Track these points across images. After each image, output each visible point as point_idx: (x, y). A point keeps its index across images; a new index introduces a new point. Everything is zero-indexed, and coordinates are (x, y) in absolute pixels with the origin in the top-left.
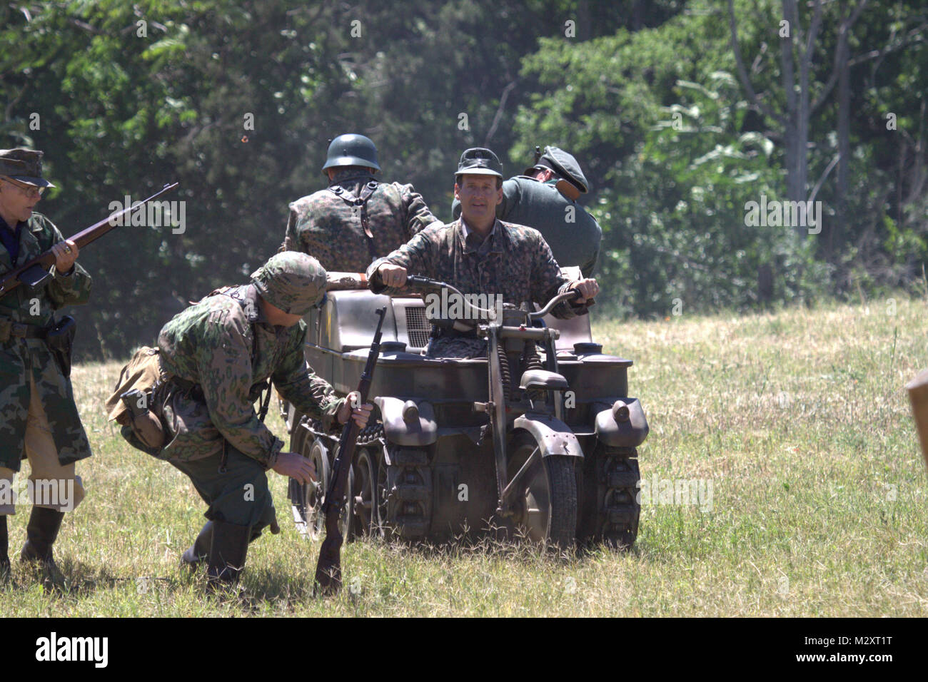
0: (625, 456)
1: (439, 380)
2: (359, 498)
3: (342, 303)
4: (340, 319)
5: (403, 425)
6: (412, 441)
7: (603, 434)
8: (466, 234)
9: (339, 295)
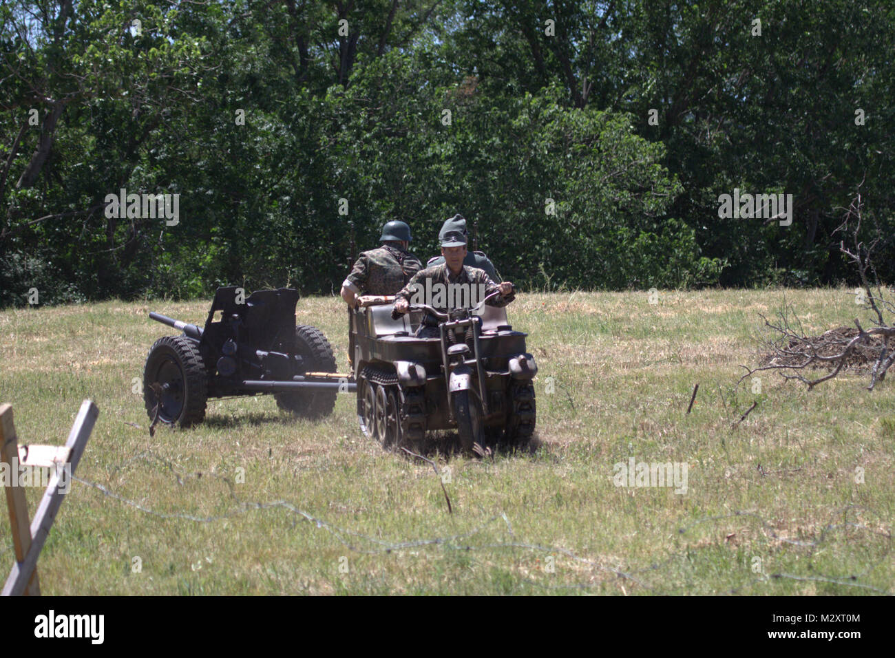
0: (526, 385)
1: (426, 350)
2: (390, 417)
3: (375, 312)
4: (375, 321)
5: (408, 376)
6: (414, 384)
7: (513, 373)
8: (448, 274)
9: (374, 308)
